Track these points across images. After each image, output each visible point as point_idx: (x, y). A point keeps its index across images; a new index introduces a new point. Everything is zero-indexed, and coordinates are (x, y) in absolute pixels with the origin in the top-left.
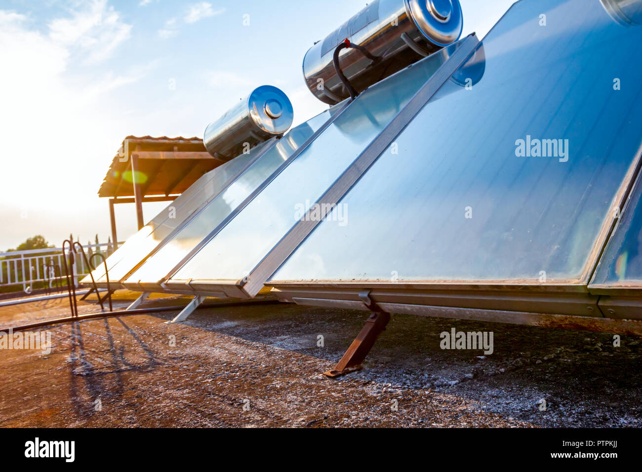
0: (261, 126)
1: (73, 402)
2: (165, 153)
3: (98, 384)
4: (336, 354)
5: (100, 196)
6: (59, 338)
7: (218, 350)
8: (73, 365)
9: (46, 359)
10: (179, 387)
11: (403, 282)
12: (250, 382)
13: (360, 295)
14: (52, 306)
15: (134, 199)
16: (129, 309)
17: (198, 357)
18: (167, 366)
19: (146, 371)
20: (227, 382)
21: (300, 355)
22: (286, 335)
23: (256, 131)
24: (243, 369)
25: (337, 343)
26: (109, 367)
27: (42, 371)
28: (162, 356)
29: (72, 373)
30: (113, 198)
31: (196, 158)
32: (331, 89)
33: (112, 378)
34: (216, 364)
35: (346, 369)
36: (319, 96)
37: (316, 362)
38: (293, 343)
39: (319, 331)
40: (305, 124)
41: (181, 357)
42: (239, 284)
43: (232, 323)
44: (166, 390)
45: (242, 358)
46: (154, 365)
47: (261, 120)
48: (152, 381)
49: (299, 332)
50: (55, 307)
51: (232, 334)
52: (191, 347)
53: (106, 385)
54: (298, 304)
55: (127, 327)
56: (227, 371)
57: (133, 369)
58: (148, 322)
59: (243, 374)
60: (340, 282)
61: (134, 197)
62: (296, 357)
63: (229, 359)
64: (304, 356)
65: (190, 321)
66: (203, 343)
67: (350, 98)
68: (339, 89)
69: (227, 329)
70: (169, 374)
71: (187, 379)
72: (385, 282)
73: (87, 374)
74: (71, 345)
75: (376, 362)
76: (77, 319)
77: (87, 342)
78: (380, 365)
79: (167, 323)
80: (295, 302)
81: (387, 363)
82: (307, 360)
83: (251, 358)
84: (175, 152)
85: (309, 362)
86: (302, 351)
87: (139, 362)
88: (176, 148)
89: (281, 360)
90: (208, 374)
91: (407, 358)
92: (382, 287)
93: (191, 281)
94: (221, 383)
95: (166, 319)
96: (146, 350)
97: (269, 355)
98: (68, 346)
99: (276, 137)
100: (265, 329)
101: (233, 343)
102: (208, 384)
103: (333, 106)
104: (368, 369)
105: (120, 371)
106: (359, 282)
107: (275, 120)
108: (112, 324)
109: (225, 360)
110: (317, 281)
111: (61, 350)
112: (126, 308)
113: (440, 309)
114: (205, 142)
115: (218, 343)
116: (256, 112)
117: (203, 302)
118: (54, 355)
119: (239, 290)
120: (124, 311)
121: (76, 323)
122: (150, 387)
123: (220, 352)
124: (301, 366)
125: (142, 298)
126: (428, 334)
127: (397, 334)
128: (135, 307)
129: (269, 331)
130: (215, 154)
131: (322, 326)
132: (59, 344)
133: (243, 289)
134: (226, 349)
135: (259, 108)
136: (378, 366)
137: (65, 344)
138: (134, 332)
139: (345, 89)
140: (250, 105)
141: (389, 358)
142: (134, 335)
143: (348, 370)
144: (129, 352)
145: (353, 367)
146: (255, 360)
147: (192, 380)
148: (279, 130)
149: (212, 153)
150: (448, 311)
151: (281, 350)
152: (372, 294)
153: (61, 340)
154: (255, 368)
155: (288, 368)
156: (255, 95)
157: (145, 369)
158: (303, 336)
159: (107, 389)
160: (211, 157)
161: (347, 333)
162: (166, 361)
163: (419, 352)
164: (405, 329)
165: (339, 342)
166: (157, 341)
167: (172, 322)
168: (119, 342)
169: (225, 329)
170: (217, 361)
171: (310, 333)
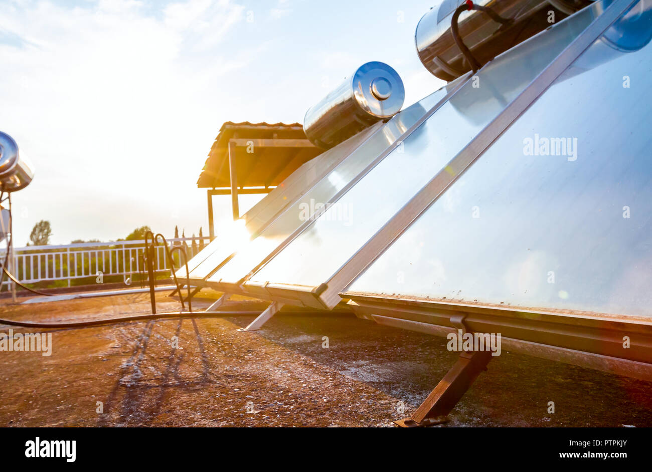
0: (367, 108)
1: (101, 420)
2: (264, 141)
3: (137, 400)
4: (420, 394)
5: (199, 187)
6: (128, 338)
7: (280, 371)
8: (124, 372)
9: (105, 360)
10: (219, 416)
11: (509, 307)
12: (302, 422)
13: (453, 319)
14: (141, 301)
15: (230, 190)
16: (208, 311)
17: (255, 378)
18: (218, 385)
19: (193, 389)
20: (274, 418)
21: (374, 389)
22: (366, 360)
23: (361, 115)
24: (299, 400)
25: (425, 379)
26: (157, 379)
27: (93, 375)
28: (218, 372)
29: (118, 382)
30: (211, 189)
31: (296, 146)
32: (448, 62)
33: (155, 394)
34: (271, 391)
35: (426, 420)
36: (435, 71)
37: (390, 404)
38: (370, 372)
39: (407, 358)
40: (417, 105)
41: (237, 376)
42: (315, 292)
43: (309, 337)
44: (202, 418)
45: (304, 385)
46: (205, 382)
47: (367, 102)
48: (193, 404)
49: (382, 356)
50: (143, 302)
51: (303, 352)
52: (253, 364)
53: (144, 402)
54: (378, 322)
55: (197, 332)
56: (280, 401)
57: (179, 385)
58: (220, 328)
59: (298, 408)
60: (427, 300)
61: (230, 188)
62: (368, 392)
63: (289, 385)
64: (378, 393)
65: (265, 330)
66: (268, 360)
67: (471, 71)
68: (459, 62)
69: (300, 344)
70: (214, 397)
71: (231, 407)
72: (485, 305)
73: (131, 385)
74: (135, 347)
75: (470, 414)
76: (155, 317)
77: (151, 345)
78: (475, 419)
79: (239, 330)
80: (375, 319)
81: (486, 417)
82: (381, 399)
83: (313, 387)
84: (274, 140)
85: (383, 402)
86: (377, 385)
87: (190, 377)
88: (275, 135)
89: (349, 394)
90: (258, 403)
91: (515, 413)
92: (480, 312)
93: (268, 284)
94: (268, 418)
95: (240, 325)
96: (204, 362)
97: (336, 386)
98: (131, 348)
99: (382, 120)
100: (342, 349)
101: (301, 364)
102: (252, 418)
103: (451, 83)
104: (458, 423)
105: (167, 386)
106: (450, 302)
107: (384, 101)
108: (185, 326)
109: (284, 386)
110: (399, 297)
111: (124, 352)
112: (206, 309)
113: (564, 352)
114: (306, 127)
115: (283, 363)
116: (362, 93)
117: (281, 309)
118: (114, 357)
119: (315, 299)
120: (204, 312)
121: (152, 322)
122: (187, 412)
123: (281, 374)
124: (370, 407)
125: (222, 300)
126: (553, 378)
127: (508, 374)
128: (215, 309)
129: (347, 353)
130: (316, 141)
131: (413, 352)
132: (124, 346)
133: (320, 299)
134: (290, 372)
135: (365, 88)
136: (472, 420)
137: (130, 345)
138: (202, 338)
139: (466, 62)
140: (355, 85)
141: (491, 409)
142: (200, 341)
143: (429, 421)
144: (186, 362)
145: (436, 419)
146: (318, 391)
147: (236, 409)
148: (387, 114)
149: (312, 141)
150: (577, 355)
151: (353, 381)
152: (468, 320)
153: (128, 340)
154: (314, 402)
155: (353, 408)
156: (360, 73)
157: (193, 387)
158: (386, 364)
159: (142, 408)
160: (312, 145)
161: (442, 365)
162: (219, 378)
163: (535, 406)
164: (521, 367)
165: (428, 377)
166: (220, 351)
167: (245, 330)
168: (182, 348)
169: (298, 344)
170: (275, 387)
171: (394, 360)
